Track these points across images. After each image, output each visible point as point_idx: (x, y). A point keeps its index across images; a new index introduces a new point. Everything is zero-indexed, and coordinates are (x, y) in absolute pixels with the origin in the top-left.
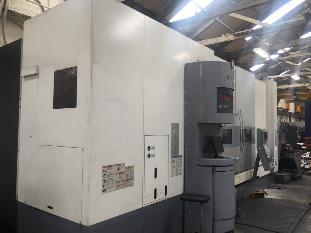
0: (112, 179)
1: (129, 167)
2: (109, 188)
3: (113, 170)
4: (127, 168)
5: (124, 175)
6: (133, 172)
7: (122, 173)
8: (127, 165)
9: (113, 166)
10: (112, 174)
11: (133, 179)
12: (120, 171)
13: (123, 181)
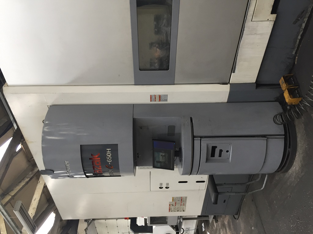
0: (178, 208)
1: (173, 200)
2: (183, 209)
3: (172, 207)
4: (173, 201)
5: (177, 202)
6: (177, 197)
7: (175, 203)
8: (171, 201)
9: (169, 208)
10: (175, 208)
11: (182, 197)
12: (174, 205)
13: (181, 202)
